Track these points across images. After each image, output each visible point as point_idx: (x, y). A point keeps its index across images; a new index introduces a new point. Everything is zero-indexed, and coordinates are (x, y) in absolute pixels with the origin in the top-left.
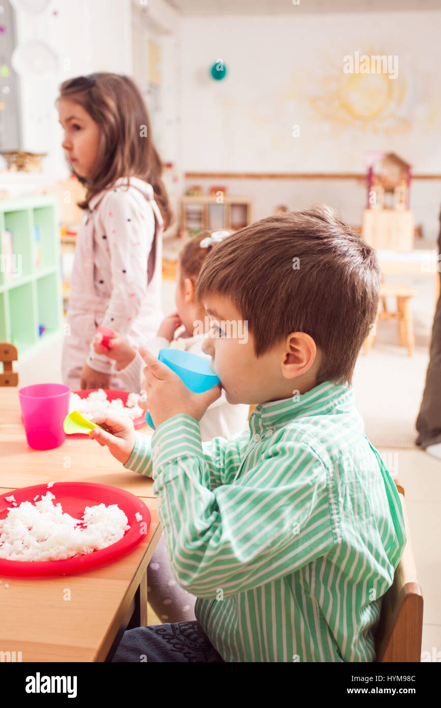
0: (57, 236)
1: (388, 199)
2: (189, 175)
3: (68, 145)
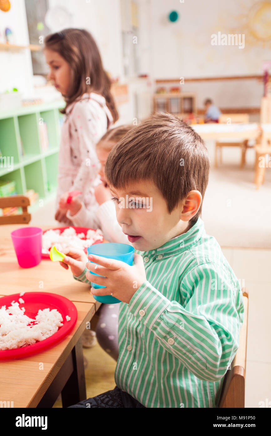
3: (53, 77)
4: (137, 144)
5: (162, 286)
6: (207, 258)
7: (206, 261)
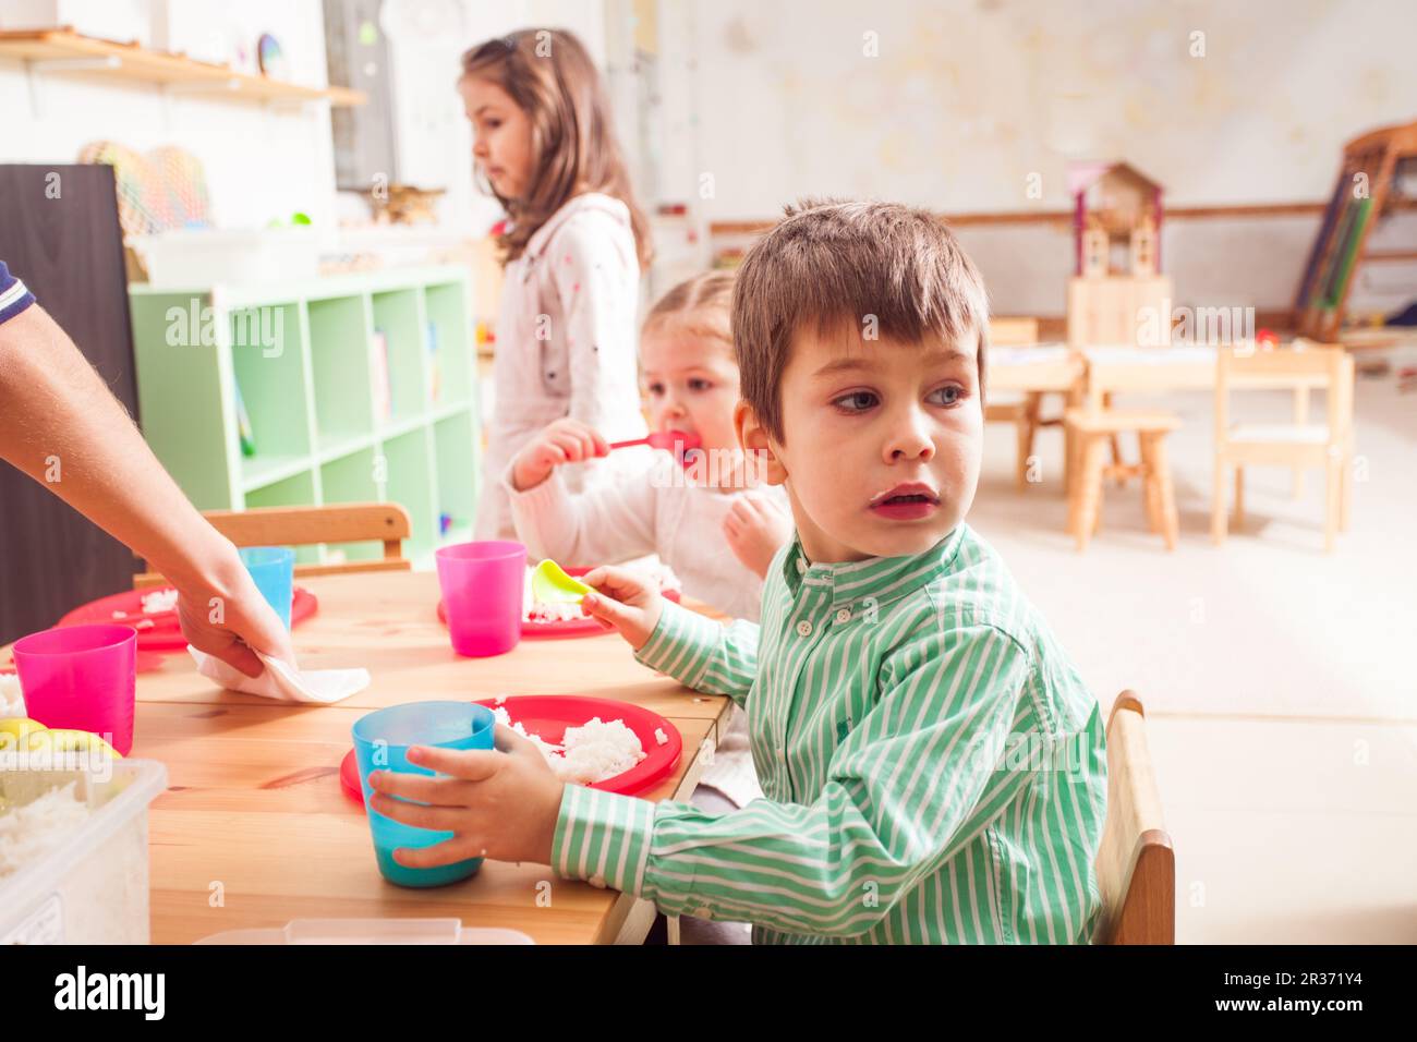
0: (471, 344)
1: (1119, 255)
2: (718, 228)
3: (482, 149)
6: (966, 613)
7: (964, 618)
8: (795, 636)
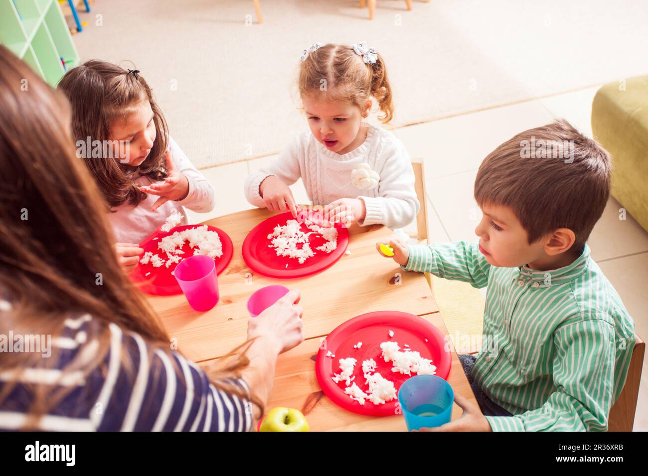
4: (508, 164)
5: (535, 327)
6: (593, 313)
7: (592, 317)
8: (517, 285)
